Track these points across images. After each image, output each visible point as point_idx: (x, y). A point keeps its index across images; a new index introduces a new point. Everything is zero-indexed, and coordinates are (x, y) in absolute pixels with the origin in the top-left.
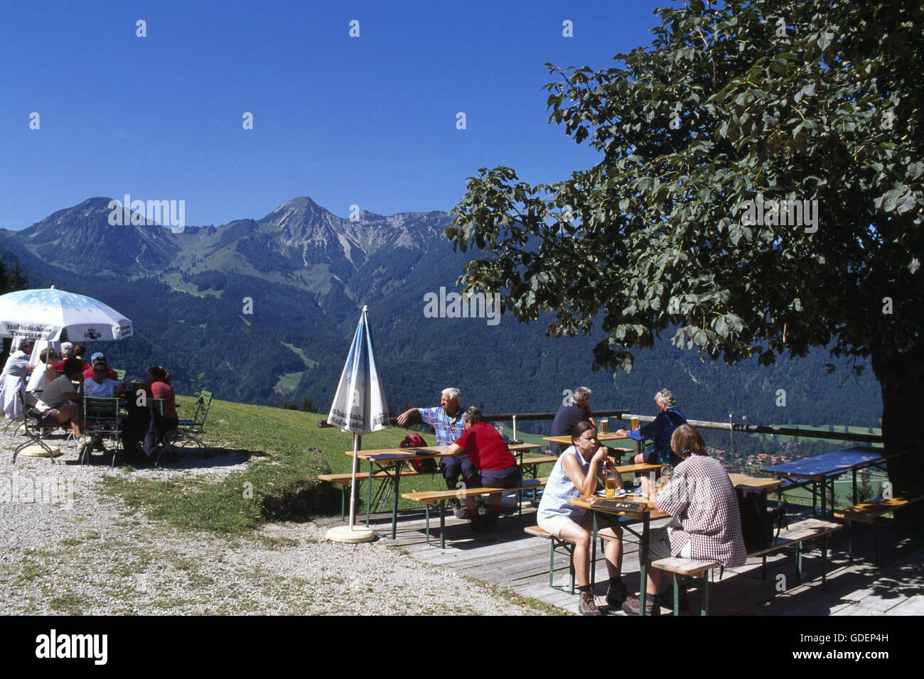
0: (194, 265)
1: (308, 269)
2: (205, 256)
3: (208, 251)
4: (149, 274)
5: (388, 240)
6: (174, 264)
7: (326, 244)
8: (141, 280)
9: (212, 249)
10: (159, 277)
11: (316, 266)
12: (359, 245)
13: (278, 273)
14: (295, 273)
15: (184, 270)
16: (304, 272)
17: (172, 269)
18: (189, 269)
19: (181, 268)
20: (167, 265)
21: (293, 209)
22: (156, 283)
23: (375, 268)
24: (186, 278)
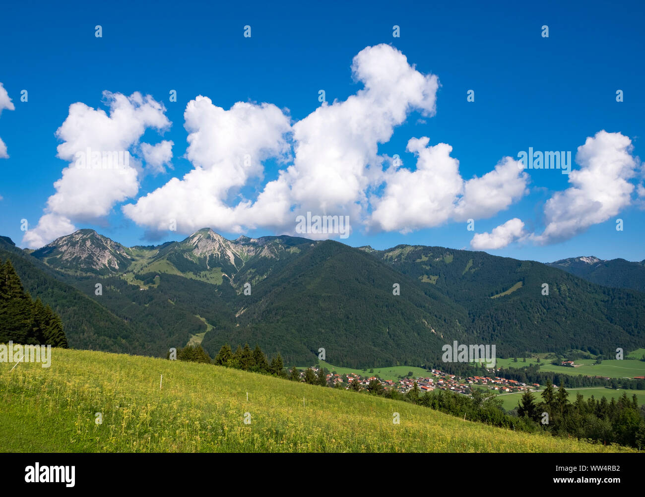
0: (142, 269)
1: (210, 270)
2: (148, 264)
3: (150, 261)
4: (115, 274)
5: (256, 253)
6: (130, 268)
7: (220, 255)
8: (110, 278)
9: (152, 260)
10: (121, 276)
11: (214, 269)
12: (239, 256)
13: (191, 273)
14: (202, 273)
15: (136, 272)
16: (207, 272)
17: (129, 272)
18: (139, 272)
19: (134, 271)
20: (126, 269)
21: (201, 235)
22: (119, 279)
23: (249, 269)
24: (137, 277)
